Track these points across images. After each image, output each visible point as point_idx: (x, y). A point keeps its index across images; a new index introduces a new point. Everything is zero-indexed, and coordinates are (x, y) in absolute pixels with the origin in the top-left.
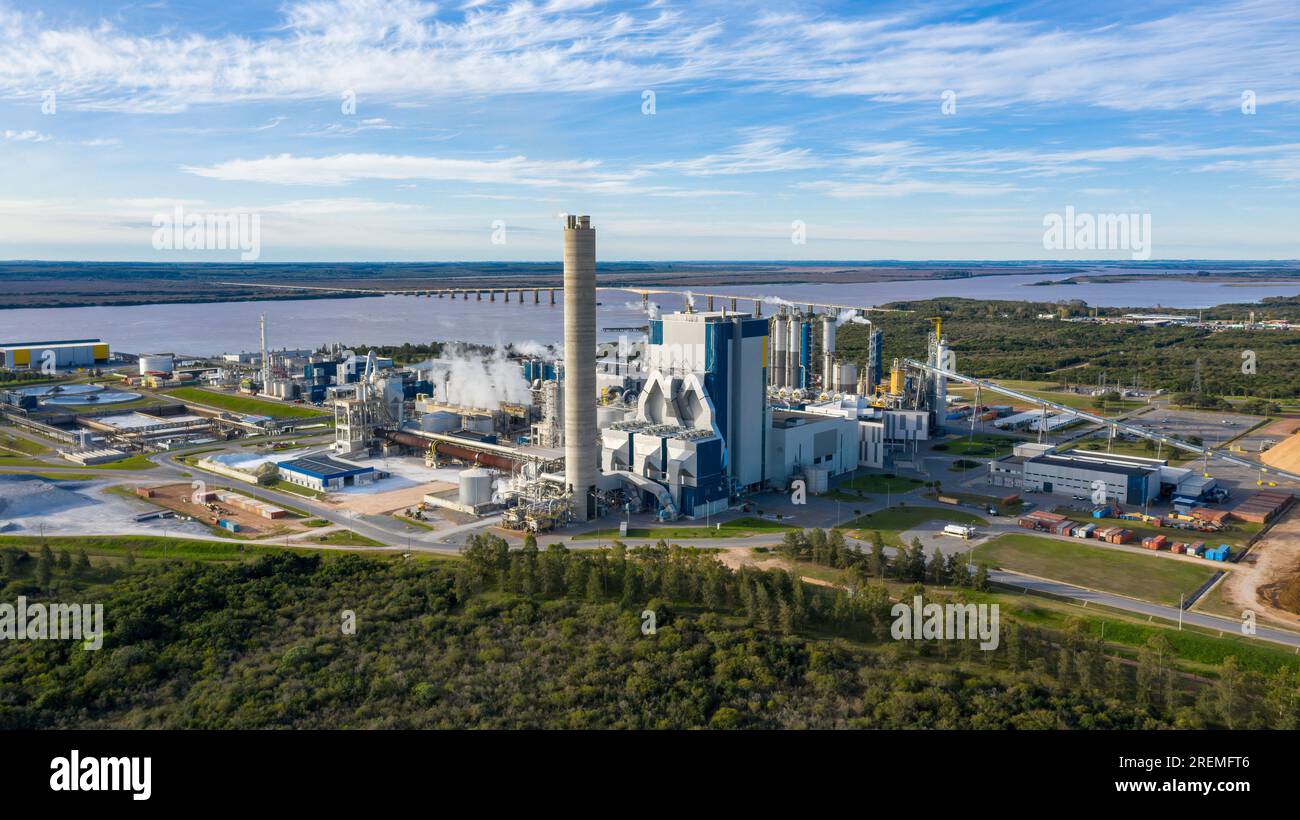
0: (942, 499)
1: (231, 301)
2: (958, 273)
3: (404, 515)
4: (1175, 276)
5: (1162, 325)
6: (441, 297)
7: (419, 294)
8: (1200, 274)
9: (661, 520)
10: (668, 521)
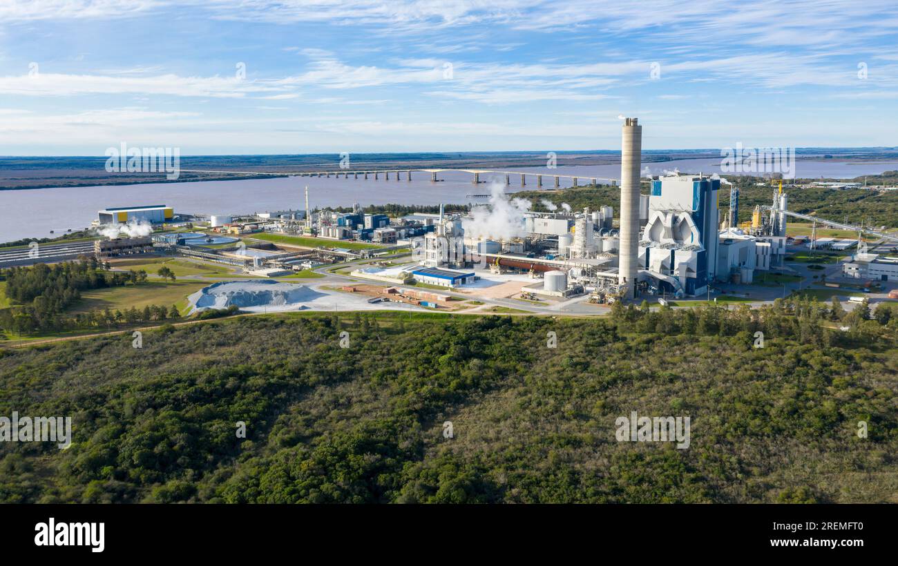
0: (827, 285)
1: (189, 181)
2: (663, 158)
3: (520, 298)
4: (809, 159)
5: (843, 188)
6: (328, 177)
7: (312, 175)
8: (826, 157)
9: (677, 297)
10: (681, 298)
